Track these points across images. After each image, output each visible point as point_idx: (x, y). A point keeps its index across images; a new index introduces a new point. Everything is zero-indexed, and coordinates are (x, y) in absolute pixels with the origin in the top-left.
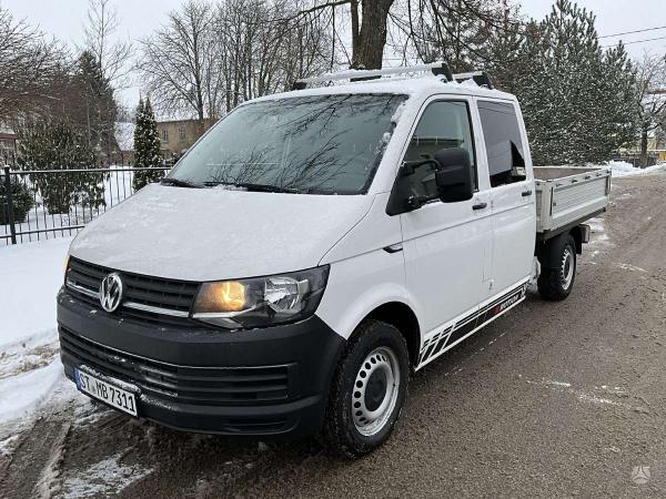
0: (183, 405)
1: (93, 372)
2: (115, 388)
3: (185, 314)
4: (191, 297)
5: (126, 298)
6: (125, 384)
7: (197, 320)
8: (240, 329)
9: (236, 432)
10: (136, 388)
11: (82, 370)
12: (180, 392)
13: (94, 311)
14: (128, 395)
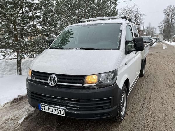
0: (82, 111)
1: (47, 105)
2: (56, 109)
3: (81, 85)
4: (83, 80)
5: (58, 82)
6: (60, 107)
7: (84, 86)
8: (98, 88)
9: (97, 118)
10: (64, 108)
11: (41, 104)
12: (80, 108)
13: (46, 86)
14: (61, 110)
